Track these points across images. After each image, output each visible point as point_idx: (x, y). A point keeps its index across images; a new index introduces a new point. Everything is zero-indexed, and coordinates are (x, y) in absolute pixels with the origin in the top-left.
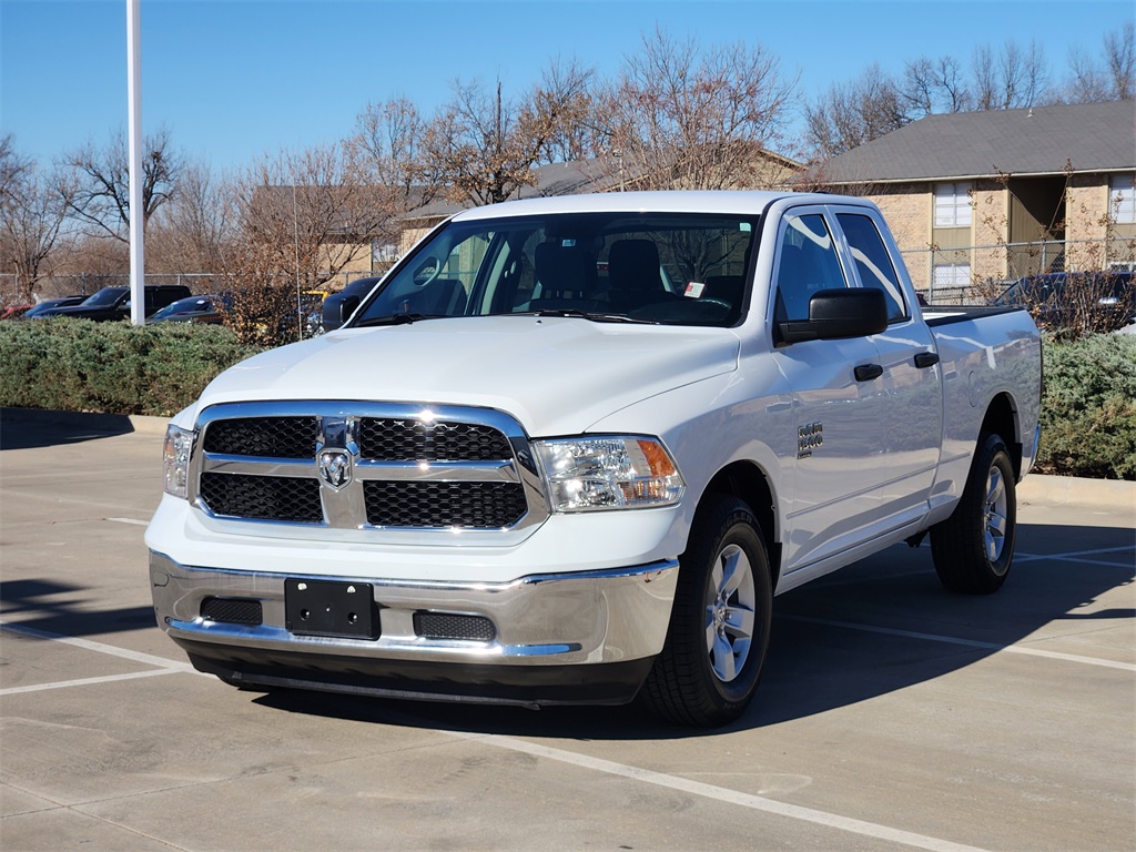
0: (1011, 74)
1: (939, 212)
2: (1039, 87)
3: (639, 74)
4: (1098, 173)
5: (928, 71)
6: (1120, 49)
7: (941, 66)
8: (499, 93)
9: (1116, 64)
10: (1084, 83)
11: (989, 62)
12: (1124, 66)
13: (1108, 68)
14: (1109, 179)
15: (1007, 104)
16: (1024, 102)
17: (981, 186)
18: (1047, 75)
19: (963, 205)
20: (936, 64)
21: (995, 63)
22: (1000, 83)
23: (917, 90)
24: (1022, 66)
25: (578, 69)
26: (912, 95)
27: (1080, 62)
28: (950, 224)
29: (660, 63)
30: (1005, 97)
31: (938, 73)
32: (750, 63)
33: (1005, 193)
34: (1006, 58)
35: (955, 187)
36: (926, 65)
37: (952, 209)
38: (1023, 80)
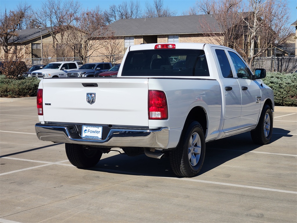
0: (132, 9)
1: (126, 44)
2: (139, 12)
3: (47, 7)
4: (165, 35)
5: (115, 8)
6: (158, 3)
7: (119, 7)
8: (6, 12)
9: (157, 7)
10: (150, 11)
11: (126, 5)
12: (159, 7)
13: (155, 8)
14: (168, 36)
17: (136, 37)
18: (140, 9)
19: (132, 42)
20: (117, 6)
21: (128, 6)
22: (129, 11)
23: (112, 13)
24: (135, 7)
25: (26, 5)
26: (111, 14)
27: (148, 6)
29: (52, 5)
30: (130, 14)
31: (118, 8)
32: (75, 5)
33: (142, 39)
34: (130, 5)
35: (130, 38)
36: (114, 6)
37: (129, 43)
38: (135, 10)
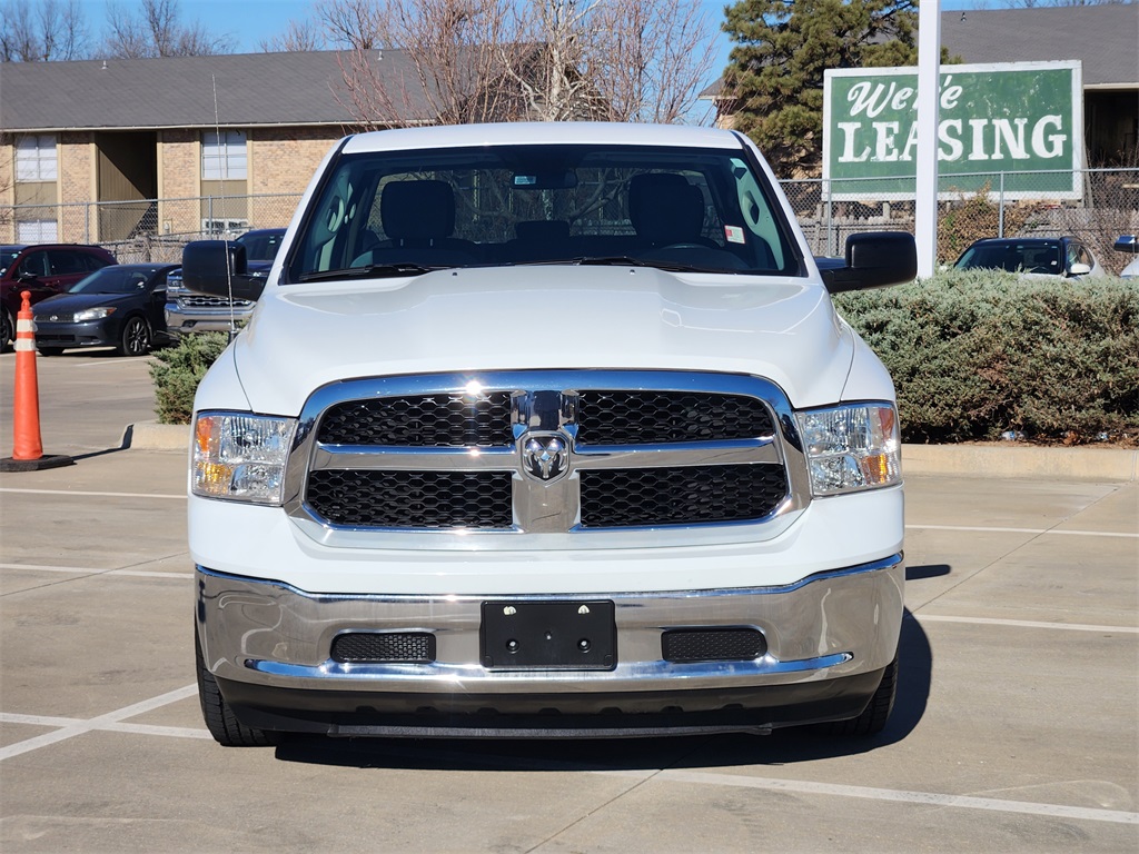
0: (49, 24)
1: (21, 165)
2: (79, 39)
4: (189, 129)
6: (157, 6)
9: (154, 22)
10: (124, 37)
11: (26, 11)
12: (162, 23)
13: (146, 24)
14: (201, 135)
15: (46, 56)
16: (63, 55)
17: (66, 139)
18: (85, 28)
19: (47, 159)
21: (32, 13)
22: (38, 34)
24: (60, 16)
27: (117, 16)
28: (34, 178)
30: (44, 48)
33: (93, 146)
34: (43, 9)
35: (38, 139)
37: (35, 163)
38: (62, 32)
